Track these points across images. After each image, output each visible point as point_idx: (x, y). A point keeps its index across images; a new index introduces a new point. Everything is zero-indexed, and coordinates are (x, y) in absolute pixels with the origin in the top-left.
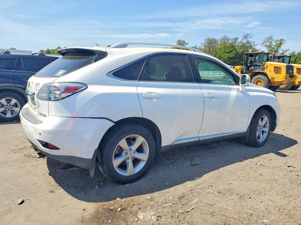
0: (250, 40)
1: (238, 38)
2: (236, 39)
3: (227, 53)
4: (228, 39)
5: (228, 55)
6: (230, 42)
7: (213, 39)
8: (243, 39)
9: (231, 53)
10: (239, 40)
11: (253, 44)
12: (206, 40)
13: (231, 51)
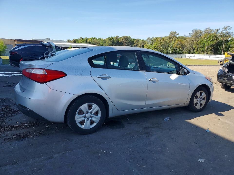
0: (229, 31)
1: (219, 30)
2: (218, 30)
3: (210, 41)
4: (211, 30)
5: (210, 43)
6: (213, 32)
7: (198, 30)
8: (223, 30)
9: (213, 41)
10: (220, 31)
11: (231, 34)
12: (193, 31)
13: (213, 40)
